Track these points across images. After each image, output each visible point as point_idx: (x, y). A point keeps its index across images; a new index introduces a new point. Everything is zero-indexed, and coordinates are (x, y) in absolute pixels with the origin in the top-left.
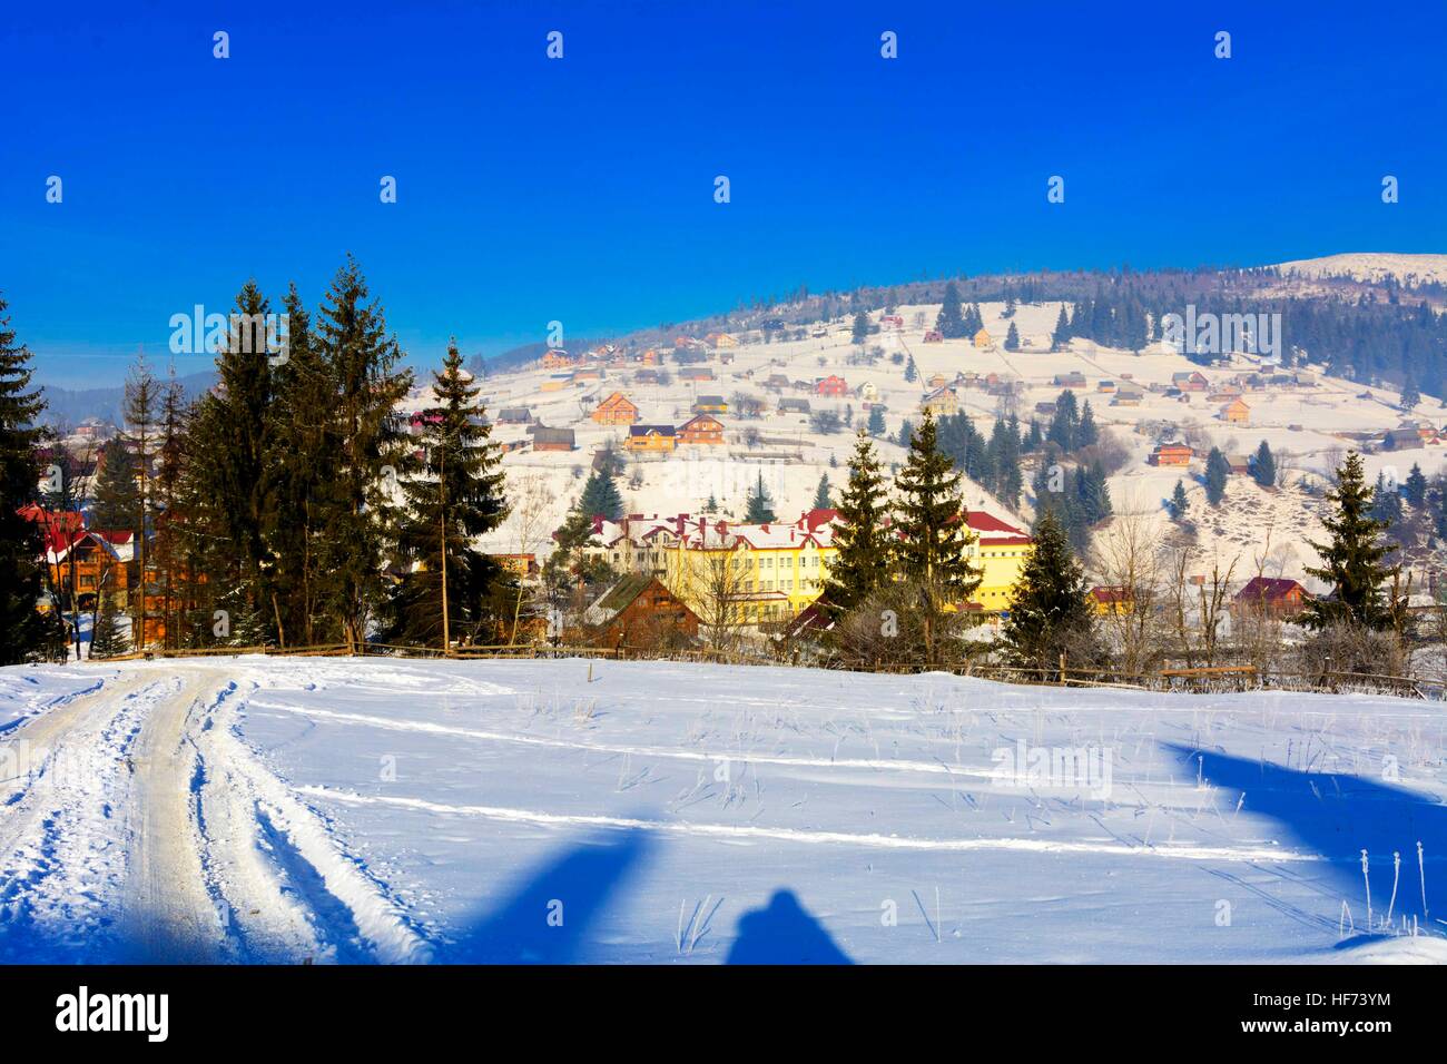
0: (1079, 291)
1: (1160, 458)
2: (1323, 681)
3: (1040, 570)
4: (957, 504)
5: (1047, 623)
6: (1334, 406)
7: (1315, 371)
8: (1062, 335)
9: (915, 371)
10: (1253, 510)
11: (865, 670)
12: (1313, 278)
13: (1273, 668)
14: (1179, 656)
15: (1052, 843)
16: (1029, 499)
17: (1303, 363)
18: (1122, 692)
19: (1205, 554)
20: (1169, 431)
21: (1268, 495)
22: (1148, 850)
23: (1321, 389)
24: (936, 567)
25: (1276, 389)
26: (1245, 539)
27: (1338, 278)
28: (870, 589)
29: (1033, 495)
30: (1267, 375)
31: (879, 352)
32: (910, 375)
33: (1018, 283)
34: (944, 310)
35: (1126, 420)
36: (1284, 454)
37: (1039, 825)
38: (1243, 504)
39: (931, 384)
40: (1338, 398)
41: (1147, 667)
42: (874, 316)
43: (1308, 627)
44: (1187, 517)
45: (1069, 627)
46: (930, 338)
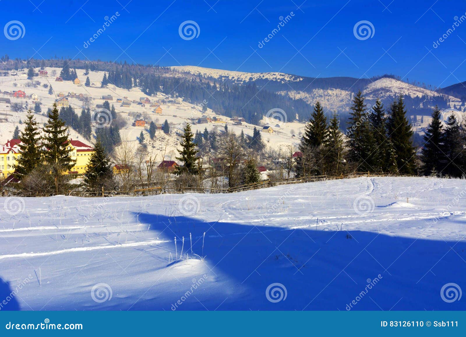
0: (110, 68)
1: (136, 124)
2: (180, 190)
3: (96, 159)
4: (67, 137)
5: (98, 176)
6: (185, 110)
7: (180, 99)
8: (105, 83)
9: (52, 91)
10: (163, 140)
11: (31, 196)
12: (180, 72)
13: (167, 187)
14: (140, 185)
15: (88, 248)
16: (94, 136)
17: (177, 97)
18: (122, 197)
19: (150, 154)
20: (139, 116)
21: (168, 136)
22: (120, 246)
23: (182, 105)
24: (58, 159)
25: (169, 104)
26: (161, 149)
27: (186, 72)
28: (34, 167)
29: (95, 135)
30: (167, 100)
31: (38, 83)
32: (51, 92)
33: (89, 64)
34: (63, 70)
35: (125, 111)
36: (172, 124)
37: (86, 242)
38: (160, 139)
39: (58, 96)
40: (186, 108)
41: (130, 189)
42: (37, 70)
43: (176, 175)
44: (144, 143)
45: (105, 178)
46: (58, 79)
